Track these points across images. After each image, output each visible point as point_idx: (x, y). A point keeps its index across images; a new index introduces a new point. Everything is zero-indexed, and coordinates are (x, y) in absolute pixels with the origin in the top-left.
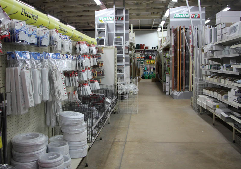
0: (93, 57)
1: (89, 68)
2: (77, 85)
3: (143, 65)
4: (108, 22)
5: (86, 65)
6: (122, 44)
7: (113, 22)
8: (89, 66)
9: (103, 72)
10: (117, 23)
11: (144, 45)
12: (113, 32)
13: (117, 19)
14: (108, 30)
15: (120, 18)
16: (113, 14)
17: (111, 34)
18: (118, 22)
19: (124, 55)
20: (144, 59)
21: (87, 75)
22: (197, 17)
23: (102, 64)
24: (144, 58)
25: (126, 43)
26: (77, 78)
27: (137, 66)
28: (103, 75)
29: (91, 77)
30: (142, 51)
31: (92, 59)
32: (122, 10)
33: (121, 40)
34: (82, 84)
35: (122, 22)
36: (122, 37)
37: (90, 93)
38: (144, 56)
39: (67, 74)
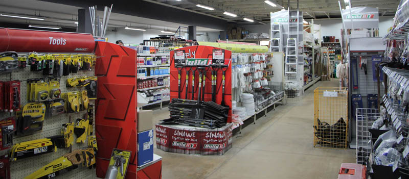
0: (263, 62)
1: (260, 71)
2: (251, 81)
3: (334, 60)
4: (283, 24)
5: (257, 68)
6: (294, 45)
7: (288, 23)
8: (260, 69)
9: (273, 72)
10: (291, 25)
11: (334, 37)
12: (288, 33)
13: (291, 20)
14: (283, 30)
15: (294, 19)
16: (287, 16)
17: (285, 34)
18: (292, 23)
19: (296, 55)
20: (334, 54)
21: (258, 75)
22: (370, 17)
23: (271, 66)
24: (334, 52)
25: (299, 44)
26: (251, 77)
27: (323, 62)
28: (273, 75)
29: (261, 76)
30: (332, 44)
31: (262, 64)
32: (296, 12)
33: (294, 41)
34: (254, 81)
35: (295, 23)
36: (295, 39)
37: (259, 86)
38: (334, 50)
39: (245, 75)
